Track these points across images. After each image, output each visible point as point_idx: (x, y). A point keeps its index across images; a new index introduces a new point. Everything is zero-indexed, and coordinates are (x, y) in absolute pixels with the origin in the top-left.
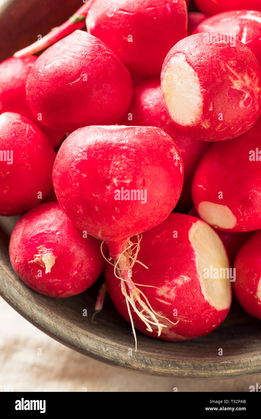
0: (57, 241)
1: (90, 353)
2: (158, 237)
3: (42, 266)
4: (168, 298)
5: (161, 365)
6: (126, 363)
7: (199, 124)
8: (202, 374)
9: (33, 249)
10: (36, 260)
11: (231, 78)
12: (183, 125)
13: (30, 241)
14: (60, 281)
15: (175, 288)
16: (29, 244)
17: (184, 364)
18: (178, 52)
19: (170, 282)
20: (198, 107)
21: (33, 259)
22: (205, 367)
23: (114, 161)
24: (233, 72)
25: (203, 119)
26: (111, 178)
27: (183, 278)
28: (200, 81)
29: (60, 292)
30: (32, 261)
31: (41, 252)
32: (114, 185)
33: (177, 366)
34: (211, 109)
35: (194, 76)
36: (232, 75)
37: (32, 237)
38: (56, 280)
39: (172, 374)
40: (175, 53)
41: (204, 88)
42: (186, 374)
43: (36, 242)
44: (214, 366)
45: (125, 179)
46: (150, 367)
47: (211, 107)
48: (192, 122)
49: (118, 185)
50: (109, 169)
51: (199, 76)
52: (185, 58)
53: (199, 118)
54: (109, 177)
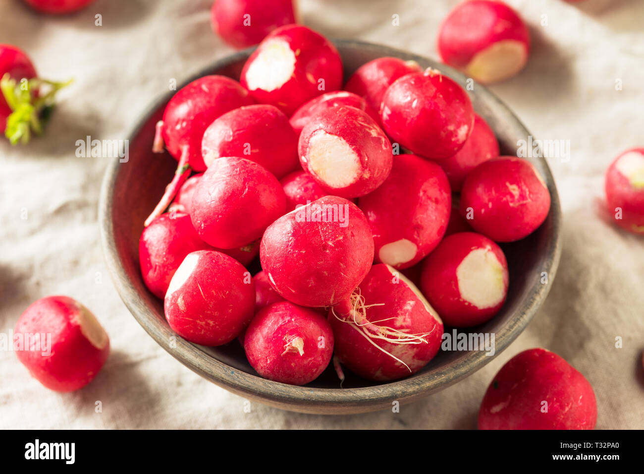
0: (297, 326)
1: (370, 399)
2: (370, 284)
3: (294, 352)
4: (406, 326)
5: (429, 379)
6: (403, 392)
7: (361, 176)
8: (463, 370)
9: (281, 342)
10: (287, 349)
11: (367, 130)
12: (347, 186)
13: (274, 337)
14: (313, 358)
15: (407, 314)
16: (275, 340)
17: (445, 370)
18: (314, 132)
19: (401, 310)
20: (356, 162)
21: (285, 350)
22: (462, 364)
23: (322, 228)
24: (366, 125)
25: (363, 170)
26: (326, 243)
27: (409, 303)
28: (347, 141)
29: (314, 370)
30: (284, 352)
31: (289, 341)
32: (331, 247)
33: (441, 374)
34: (366, 159)
35: (340, 141)
36: (367, 127)
37: (274, 334)
38: (310, 359)
39: (441, 382)
40: (312, 133)
41: (353, 145)
42: (452, 377)
43: (280, 335)
44: (468, 360)
45: (337, 238)
46: (422, 385)
47: (366, 157)
48: (355, 178)
49: (335, 245)
50: (321, 237)
51: (344, 139)
52: (324, 132)
53: (360, 171)
54: (324, 243)
